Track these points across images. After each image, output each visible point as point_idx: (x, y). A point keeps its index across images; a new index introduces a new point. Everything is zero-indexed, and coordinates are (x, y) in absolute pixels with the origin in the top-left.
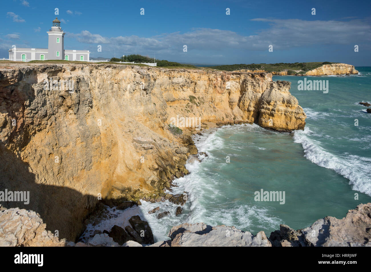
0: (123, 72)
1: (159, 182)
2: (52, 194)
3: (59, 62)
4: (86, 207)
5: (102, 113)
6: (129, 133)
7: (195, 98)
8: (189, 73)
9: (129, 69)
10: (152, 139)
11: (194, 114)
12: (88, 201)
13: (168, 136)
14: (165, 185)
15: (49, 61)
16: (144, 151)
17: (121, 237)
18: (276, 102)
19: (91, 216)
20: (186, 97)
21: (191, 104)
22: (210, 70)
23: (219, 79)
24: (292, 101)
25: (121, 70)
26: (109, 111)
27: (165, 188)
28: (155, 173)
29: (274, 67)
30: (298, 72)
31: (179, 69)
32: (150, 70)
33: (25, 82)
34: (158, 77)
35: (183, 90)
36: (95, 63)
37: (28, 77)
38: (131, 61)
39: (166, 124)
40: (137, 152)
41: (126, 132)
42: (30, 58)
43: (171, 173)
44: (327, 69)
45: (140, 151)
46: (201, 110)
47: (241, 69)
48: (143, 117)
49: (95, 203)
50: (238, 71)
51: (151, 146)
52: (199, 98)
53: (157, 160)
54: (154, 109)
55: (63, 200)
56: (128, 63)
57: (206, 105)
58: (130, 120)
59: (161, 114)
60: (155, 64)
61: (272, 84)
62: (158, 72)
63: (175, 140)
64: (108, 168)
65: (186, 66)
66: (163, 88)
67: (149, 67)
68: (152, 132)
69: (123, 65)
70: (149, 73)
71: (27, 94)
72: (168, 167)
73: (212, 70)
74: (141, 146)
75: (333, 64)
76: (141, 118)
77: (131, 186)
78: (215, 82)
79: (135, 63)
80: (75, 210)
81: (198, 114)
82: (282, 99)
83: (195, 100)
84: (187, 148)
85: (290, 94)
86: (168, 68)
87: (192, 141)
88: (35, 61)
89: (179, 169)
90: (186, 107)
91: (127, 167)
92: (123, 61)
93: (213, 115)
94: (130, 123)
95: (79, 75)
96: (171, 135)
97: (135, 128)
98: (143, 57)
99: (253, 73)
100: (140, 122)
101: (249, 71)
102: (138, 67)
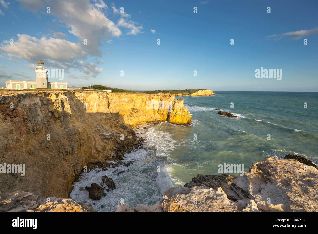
0: (91, 95)
1: (117, 156)
2: (50, 171)
3: (46, 90)
4: (73, 175)
5: (80, 120)
6: (97, 131)
7: (134, 109)
8: (131, 96)
9: (95, 94)
10: (112, 133)
11: (134, 118)
12: (75, 172)
13: (120, 131)
14: (120, 157)
15: (38, 89)
16: (107, 141)
17: (96, 189)
18: (177, 110)
19: (77, 180)
20: (129, 109)
21: (132, 113)
22: (142, 94)
23: (148, 99)
24: (185, 109)
25: (90, 94)
26: (84, 119)
27: (120, 159)
28: (114, 151)
29: (175, 92)
30: (187, 94)
31: (125, 93)
32: (108, 94)
33: (23, 103)
34: (113, 98)
35: (128, 105)
36: (72, 90)
37: (24, 100)
38: (96, 89)
39: (119, 124)
40: (103, 141)
41: (95, 131)
42: (23, 87)
43: (123, 151)
44: (201, 93)
45: (105, 141)
46: (138, 116)
47: (158, 93)
48: (105, 121)
49: (79, 172)
50: (157, 94)
51: (111, 137)
52: (137, 109)
53: (115, 144)
54: (112, 116)
55: (58, 174)
56: (93, 90)
57: (141, 113)
58: (97, 123)
59: (116, 119)
60: (111, 91)
61: (175, 101)
62: (112, 95)
63: (124, 132)
64: (85, 152)
65: (128, 91)
66: (116, 104)
67: (107, 93)
68: (111, 129)
69: (91, 91)
70: (107, 96)
71: (25, 111)
72: (121, 148)
73: (144, 93)
74: (105, 137)
75: (203, 90)
76: (104, 122)
77: (101, 160)
78: (145, 100)
79: (98, 90)
80: (66, 179)
81: (136, 118)
82: (180, 108)
83: (135, 110)
84: (131, 137)
85: (184, 106)
86: (119, 93)
87: (134, 132)
88: (27, 89)
89: (128, 148)
90: (130, 115)
91: (97, 150)
92: (90, 89)
93: (145, 118)
94: (97, 125)
95: (62, 98)
96: (122, 130)
97: (101, 128)
98: (103, 86)
99: (165, 95)
100: (104, 124)
101: (162, 94)
102: (100, 92)
